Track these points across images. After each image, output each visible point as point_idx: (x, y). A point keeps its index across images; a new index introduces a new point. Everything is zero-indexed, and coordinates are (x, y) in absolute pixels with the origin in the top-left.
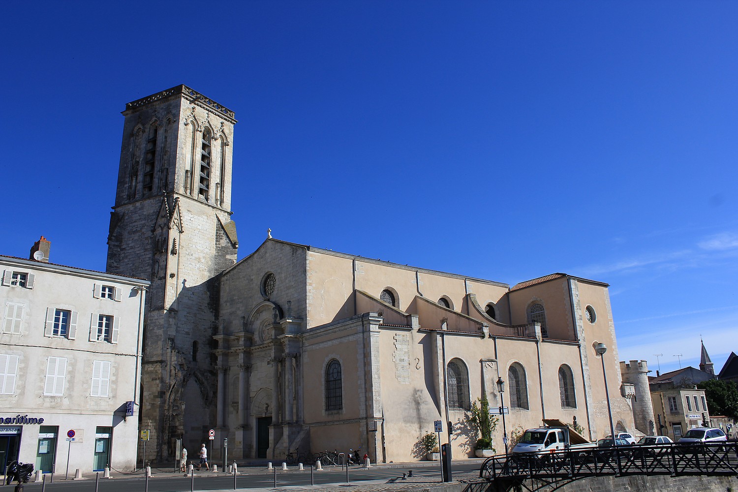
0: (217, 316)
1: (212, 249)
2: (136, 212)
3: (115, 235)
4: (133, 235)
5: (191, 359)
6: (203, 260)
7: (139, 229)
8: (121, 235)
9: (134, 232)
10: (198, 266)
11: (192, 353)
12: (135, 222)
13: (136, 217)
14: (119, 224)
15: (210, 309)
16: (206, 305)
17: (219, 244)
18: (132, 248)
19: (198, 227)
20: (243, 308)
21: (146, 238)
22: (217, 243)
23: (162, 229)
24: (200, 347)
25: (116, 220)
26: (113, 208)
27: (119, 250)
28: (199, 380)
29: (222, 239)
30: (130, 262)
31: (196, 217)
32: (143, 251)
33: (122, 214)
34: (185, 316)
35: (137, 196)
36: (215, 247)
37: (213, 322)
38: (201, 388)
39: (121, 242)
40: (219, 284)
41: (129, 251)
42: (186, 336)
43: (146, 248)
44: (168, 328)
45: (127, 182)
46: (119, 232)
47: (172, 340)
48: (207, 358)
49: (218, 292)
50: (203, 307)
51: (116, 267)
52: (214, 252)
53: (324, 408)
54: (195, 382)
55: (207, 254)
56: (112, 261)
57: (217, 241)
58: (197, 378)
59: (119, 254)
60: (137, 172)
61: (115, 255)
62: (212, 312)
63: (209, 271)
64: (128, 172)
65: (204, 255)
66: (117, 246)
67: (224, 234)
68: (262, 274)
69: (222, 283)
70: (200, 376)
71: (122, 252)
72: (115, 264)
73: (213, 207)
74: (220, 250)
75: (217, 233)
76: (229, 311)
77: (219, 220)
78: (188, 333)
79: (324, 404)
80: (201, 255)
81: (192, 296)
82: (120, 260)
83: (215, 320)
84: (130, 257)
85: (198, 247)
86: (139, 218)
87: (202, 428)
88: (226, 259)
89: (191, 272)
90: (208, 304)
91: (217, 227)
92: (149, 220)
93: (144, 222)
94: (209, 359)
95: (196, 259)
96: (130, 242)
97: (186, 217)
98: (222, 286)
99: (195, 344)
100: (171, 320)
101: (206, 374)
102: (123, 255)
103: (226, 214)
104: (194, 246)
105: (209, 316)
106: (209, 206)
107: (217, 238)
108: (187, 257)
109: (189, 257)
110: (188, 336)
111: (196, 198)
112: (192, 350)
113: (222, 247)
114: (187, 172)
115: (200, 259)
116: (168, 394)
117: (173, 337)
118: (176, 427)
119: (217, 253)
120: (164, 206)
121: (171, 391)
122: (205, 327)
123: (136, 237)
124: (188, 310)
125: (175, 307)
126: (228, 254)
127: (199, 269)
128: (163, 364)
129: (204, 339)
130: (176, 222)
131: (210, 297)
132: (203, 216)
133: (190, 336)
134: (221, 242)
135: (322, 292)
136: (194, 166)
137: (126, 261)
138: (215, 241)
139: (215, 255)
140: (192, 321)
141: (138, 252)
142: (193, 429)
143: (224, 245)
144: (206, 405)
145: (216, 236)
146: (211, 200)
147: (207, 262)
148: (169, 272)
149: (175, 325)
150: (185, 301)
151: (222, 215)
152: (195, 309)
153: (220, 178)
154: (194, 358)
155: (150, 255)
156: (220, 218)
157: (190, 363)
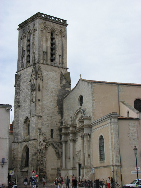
0: (62, 117)
2: (24, 73)
3: (17, 84)
4: (24, 84)
5: (50, 137)
6: (54, 92)
7: (26, 81)
8: (20, 84)
9: (24, 82)
10: (52, 95)
11: (50, 135)
12: (24, 78)
13: (24, 75)
15: (59, 114)
16: (57, 112)
17: (62, 84)
18: (24, 89)
19: (51, 77)
20: (72, 113)
21: (29, 84)
22: (61, 83)
23: (34, 80)
24: (54, 131)
25: (18, 78)
26: (16, 72)
27: (19, 91)
28: (54, 147)
29: (63, 81)
30: (23, 96)
31: (49, 72)
32: (27, 90)
33: (19, 75)
34: (46, 118)
35: (25, 66)
36: (60, 85)
37: (61, 120)
38: (55, 150)
39: (20, 87)
40: (63, 102)
41: (23, 91)
42: (47, 127)
43: (29, 89)
44: (38, 124)
45: (21, 60)
47: (40, 129)
48: (58, 136)
49: (62, 106)
50: (55, 113)
53: (99, 159)
54: (52, 148)
57: (61, 82)
58: (54, 146)
60: (24, 55)
61: (18, 93)
62: (60, 115)
63: (58, 96)
64: (21, 56)
65: (55, 89)
66: (18, 89)
67: (64, 79)
68: (79, 96)
69: (64, 102)
70: (55, 145)
71: (20, 91)
73: (58, 67)
74: (62, 86)
75: (61, 78)
76: (67, 114)
77: (61, 73)
78: (48, 126)
79: (99, 158)
80: (53, 90)
81: (49, 108)
82: (20, 95)
83: (61, 118)
84: (23, 93)
85: (51, 86)
86: (26, 76)
87: (57, 169)
88: (66, 90)
89: (48, 98)
91: (60, 76)
92: (29, 76)
94: (59, 137)
95: (50, 91)
96: (23, 87)
97: (45, 73)
99: (52, 130)
100: (39, 120)
101: (58, 144)
102: (21, 93)
103: (65, 69)
104: (49, 86)
105: (59, 117)
106: (56, 67)
107: (61, 81)
108: (46, 91)
109: (47, 91)
110: (48, 127)
111: (49, 64)
112: (50, 133)
113: (64, 85)
114: (44, 52)
115: (52, 91)
116: (38, 154)
117: (40, 128)
118: (42, 169)
119: (61, 88)
120: (34, 69)
121: (40, 152)
122: (57, 122)
123: (25, 84)
124: (47, 115)
125: (41, 114)
126: (66, 88)
127: (52, 96)
128: (36, 140)
129: (56, 128)
130: (39, 76)
131: (58, 108)
132: (53, 72)
133: (49, 127)
134: (63, 82)
135: (101, 103)
136: (47, 49)
137: (22, 95)
138: (60, 82)
139: (60, 89)
140: (50, 120)
141: (26, 91)
142: (52, 169)
143: (64, 84)
144: (58, 158)
145: (60, 80)
146: (57, 64)
147: (56, 93)
148: (37, 99)
149: (41, 122)
150: (46, 111)
151: (63, 70)
152: (51, 114)
153: (61, 53)
154: (52, 137)
155: (30, 92)
156: (62, 71)
157: (49, 139)
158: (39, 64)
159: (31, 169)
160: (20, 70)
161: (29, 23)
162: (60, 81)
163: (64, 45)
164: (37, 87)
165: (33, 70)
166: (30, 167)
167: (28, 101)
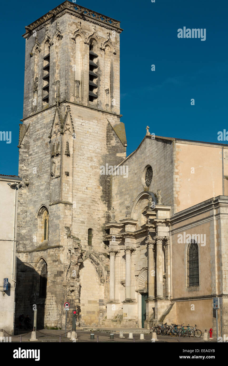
0: (109, 207)
1: (103, 149)
2: (38, 123)
3: (23, 143)
4: (37, 142)
5: (87, 244)
6: (95, 159)
7: (41, 136)
8: (28, 143)
9: (38, 139)
10: (90, 164)
11: (87, 239)
12: (38, 131)
13: (38, 126)
14: (26, 134)
16: (100, 198)
17: (110, 144)
18: (36, 153)
19: (89, 130)
20: (130, 199)
21: (46, 144)
22: (108, 143)
23: (57, 135)
24: (94, 233)
26: (22, 120)
27: (27, 155)
29: (112, 139)
30: (36, 165)
31: (87, 122)
32: (44, 155)
33: (28, 125)
34: (80, 208)
35: (38, 109)
36: (106, 147)
37: (106, 212)
38: (96, 268)
39: (29, 149)
40: (111, 179)
41: (35, 156)
42: (81, 224)
43: (46, 152)
44: (64, 218)
45: (30, 97)
46: (27, 140)
47: (68, 228)
48: (101, 243)
49: (110, 186)
50: (96, 200)
51: (25, 170)
52: (105, 152)
53: (186, 285)
54: (91, 263)
55: (98, 153)
56: (22, 165)
57: (108, 142)
58: (93, 260)
59: (28, 159)
60: (37, 87)
61: (24, 160)
62: (105, 203)
65: (96, 155)
66: (26, 152)
67: (113, 135)
68: (143, 167)
69: (113, 178)
70: (95, 258)
71: (30, 157)
72: (25, 168)
73: (103, 112)
74: (111, 149)
75: (107, 134)
76: (118, 202)
77: (109, 124)
78: (83, 222)
79: (186, 281)
80: (93, 155)
81: (86, 190)
82: (28, 164)
83: (108, 210)
84: (36, 161)
85: (90, 149)
86: (40, 127)
87: (98, 302)
88: (117, 157)
89: (84, 170)
90: (101, 197)
91: (107, 130)
92: (48, 128)
93: (44, 130)
95: (88, 158)
96: (35, 148)
97: (77, 121)
98: (113, 181)
99: (90, 230)
100: (66, 211)
101: (100, 256)
102: (30, 160)
103: (116, 117)
104: (86, 147)
105: (102, 207)
106: (99, 111)
107: (107, 139)
108: (79, 157)
109: (82, 157)
110: (83, 224)
111: (86, 105)
112: (87, 237)
113: (113, 147)
114: (76, 81)
115: (92, 158)
116: (66, 273)
117: (69, 226)
118: (73, 300)
119: (108, 152)
120: (57, 114)
121: (68, 271)
122: (99, 216)
123: (39, 143)
124: (82, 203)
125: (70, 200)
126: (118, 152)
127: (91, 167)
128: (61, 248)
129: (99, 227)
130: (68, 127)
131: (103, 191)
132: (94, 121)
133: (85, 224)
134: (112, 142)
135: (189, 180)
136: (82, 76)
137: (33, 164)
138: (105, 141)
139: (106, 155)
140: (87, 212)
141: (41, 156)
142: (90, 302)
143: (114, 145)
144: (101, 282)
145: (107, 137)
146: (100, 106)
147: (99, 161)
148: (64, 171)
149: (70, 215)
150: (80, 195)
151: (112, 119)
152: (89, 201)
153: (109, 85)
154: (90, 243)
155: (50, 158)
156: (110, 121)
157: (85, 247)
158: (67, 104)
159: (51, 301)
160: (28, 116)
161: (46, 23)
162: (105, 138)
163: (114, 71)
164: (65, 149)
165: (55, 115)
166: (50, 298)
167: (44, 174)
